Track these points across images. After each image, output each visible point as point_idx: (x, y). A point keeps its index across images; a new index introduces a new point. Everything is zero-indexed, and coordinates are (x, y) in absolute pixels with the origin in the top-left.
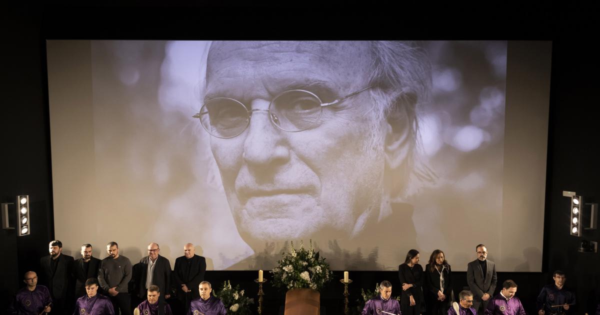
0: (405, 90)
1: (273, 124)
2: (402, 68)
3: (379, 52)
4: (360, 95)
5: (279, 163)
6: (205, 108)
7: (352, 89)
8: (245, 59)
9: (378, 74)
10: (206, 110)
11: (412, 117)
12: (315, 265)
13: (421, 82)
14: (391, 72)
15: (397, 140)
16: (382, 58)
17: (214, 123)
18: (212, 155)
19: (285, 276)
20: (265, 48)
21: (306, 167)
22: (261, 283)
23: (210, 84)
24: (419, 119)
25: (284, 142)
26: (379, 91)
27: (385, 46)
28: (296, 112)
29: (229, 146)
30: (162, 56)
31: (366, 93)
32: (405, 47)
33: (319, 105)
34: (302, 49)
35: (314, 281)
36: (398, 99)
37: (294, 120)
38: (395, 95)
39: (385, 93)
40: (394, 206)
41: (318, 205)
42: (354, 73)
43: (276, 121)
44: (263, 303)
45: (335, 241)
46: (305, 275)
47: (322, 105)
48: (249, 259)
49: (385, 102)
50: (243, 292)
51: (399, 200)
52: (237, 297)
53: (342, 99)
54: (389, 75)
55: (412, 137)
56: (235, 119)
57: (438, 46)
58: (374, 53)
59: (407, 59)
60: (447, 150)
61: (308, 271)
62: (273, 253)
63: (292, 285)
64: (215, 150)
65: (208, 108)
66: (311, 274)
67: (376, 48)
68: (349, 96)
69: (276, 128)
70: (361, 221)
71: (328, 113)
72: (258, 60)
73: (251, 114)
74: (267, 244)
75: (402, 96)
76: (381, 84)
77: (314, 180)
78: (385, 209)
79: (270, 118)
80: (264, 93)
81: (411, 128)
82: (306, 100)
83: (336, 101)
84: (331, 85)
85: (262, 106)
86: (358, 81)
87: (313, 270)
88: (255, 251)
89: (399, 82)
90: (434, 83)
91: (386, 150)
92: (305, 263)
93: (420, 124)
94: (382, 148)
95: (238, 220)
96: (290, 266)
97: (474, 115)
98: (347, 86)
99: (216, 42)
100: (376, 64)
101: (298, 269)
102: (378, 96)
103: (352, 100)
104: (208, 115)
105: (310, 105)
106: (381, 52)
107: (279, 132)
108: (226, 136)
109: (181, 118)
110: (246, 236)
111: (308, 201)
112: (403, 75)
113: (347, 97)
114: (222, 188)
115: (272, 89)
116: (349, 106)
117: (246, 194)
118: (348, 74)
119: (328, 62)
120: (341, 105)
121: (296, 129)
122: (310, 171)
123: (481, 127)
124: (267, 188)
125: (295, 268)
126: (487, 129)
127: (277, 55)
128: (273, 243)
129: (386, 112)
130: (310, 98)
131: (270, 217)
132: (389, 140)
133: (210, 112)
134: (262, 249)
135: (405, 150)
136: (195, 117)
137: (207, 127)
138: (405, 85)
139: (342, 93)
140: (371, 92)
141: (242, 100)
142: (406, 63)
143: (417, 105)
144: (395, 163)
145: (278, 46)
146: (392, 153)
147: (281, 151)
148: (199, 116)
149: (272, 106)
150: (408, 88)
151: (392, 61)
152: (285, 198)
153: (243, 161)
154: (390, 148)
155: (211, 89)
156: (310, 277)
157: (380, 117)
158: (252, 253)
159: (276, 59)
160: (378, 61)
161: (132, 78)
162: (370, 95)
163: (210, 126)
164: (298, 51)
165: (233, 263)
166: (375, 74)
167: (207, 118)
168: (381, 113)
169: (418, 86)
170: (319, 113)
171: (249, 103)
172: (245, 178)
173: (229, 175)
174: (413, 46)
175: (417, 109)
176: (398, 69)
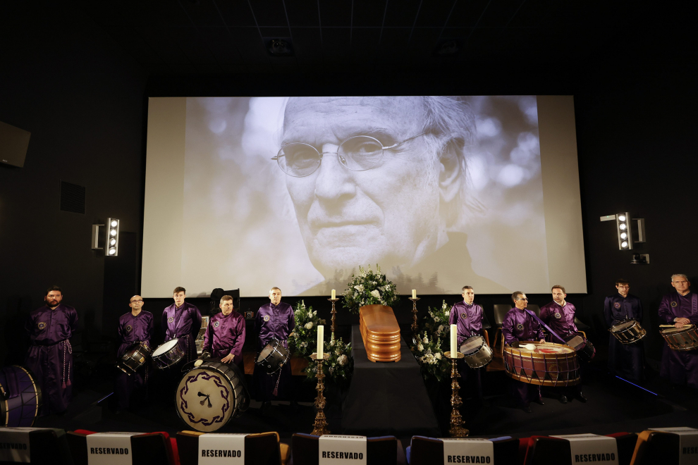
0: (454, 135)
1: (341, 164)
2: (450, 117)
3: (430, 105)
4: (416, 140)
5: (346, 197)
6: (282, 151)
7: (408, 135)
8: (317, 111)
9: (430, 123)
10: (283, 153)
11: (460, 156)
12: (384, 285)
13: (467, 129)
14: (441, 120)
15: (449, 177)
16: (433, 110)
17: (290, 164)
18: (287, 191)
19: (356, 294)
20: (334, 102)
21: (370, 201)
22: (334, 300)
23: (286, 132)
24: (467, 159)
25: (351, 180)
26: (432, 136)
27: (434, 100)
28: (361, 154)
29: (302, 184)
30: (247, 109)
31: (421, 137)
32: (452, 100)
33: (380, 148)
34: (365, 102)
35: (383, 299)
36: (448, 143)
37: (358, 161)
38: (445, 139)
39: (437, 137)
40: (450, 234)
41: (382, 235)
42: (410, 122)
43: (343, 162)
44: (335, 321)
45: (398, 267)
46: (375, 293)
47: (383, 148)
48: (320, 285)
49: (437, 145)
50: (315, 312)
51: (454, 229)
52: (311, 316)
53: (400, 143)
54: (439, 123)
55: (462, 174)
56: (308, 160)
57: (479, 101)
58: (426, 105)
59: (454, 110)
60: (493, 185)
61: (378, 290)
62: (341, 279)
63: (363, 303)
64: (290, 187)
65: (284, 151)
66: (380, 292)
67: (428, 102)
68: (407, 140)
69: (343, 168)
70: (421, 248)
71: (388, 155)
72: (327, 112)
73: (322, 156)
74: (336, 270)
75: (451, 140)
76: (434, 130)
77: (378, 212)
78: (442, 238)
79: (338, 159)
80: (333, 139)
81: (461, 167)
82: (369, 144)
83: (395, 145)
84: (390, 132)
85: (331, 150)
86: (414, 128)
87: (382, 289)
88: (325, 277)
89: (448, 128)
90: (477, 129)
91: (440, 186)
92: (374, 283)
93: (468, 163)
94: (436, 184)
95: (310, 249)
96: (361, 285)
97: (514, 155)
98: (404, 133)
99: (292, 98)
100: (428, 115)
101: (369, 288)
102: (430, 141)
103: (409, 144)
104: (284, 157)
105: (372, 148)
106: (432, 105)
107: (346, 171)
108: (300, 175)
109: (261, 160)
110: (317, 264)
111: (373, 231)
112: (451, 123)
113: (404, 141)
114: (296, 220)
115: (340, 135)
116: (407, 149)
117: (317, 226)
118: (405, 123)
119: (388, 113)
120: (400, 148)
121: (361, 169)
122: (374, 204)
123: (520, 165)
124: (336, 220)
125: (366, 287)
126: (527, 167)
127: (344, 108)
128: (342, 270)
129: (438, 154)
130: (373, 143)
131: (339, 246)
132: (442, 177)
133: (286, 155)
134: (331, 276)
135: (457, 185)
136: (273, 159)
137: (283, 167)
138: (454, 131)
139: (400, 138)
140: (425, 137)
141: (314, 144)
142: (453, 114)
143: (464, 147)
144: (449, 197)
145: (345, 100)
146: (445, 188)
147: (348, 188)
148: (276, 158)
149: (340, 149)
150: (456, 133)
151: (441, 112)
152: (352, 229)
153: (314, 197)
154: (444, 184)
155: (288, 136)
156: (381, 295)
157: (434, 158)
158: (322, 279)
159: (343, 111)
160: (430, 112)
161: (220, 127)
162: (424, 140)
163: (286, 167)
164: (362, 104)
165: (305, 289)
166: (428, 122)
167: (283, 160)
168: (435, 154)
169: (464, 132)
170: (381, 155)
171: (320, 147)
172: (317, 211)
173: (303, 209)
174: (458, 100)
175: (465, 151)
176: (446, 119)
